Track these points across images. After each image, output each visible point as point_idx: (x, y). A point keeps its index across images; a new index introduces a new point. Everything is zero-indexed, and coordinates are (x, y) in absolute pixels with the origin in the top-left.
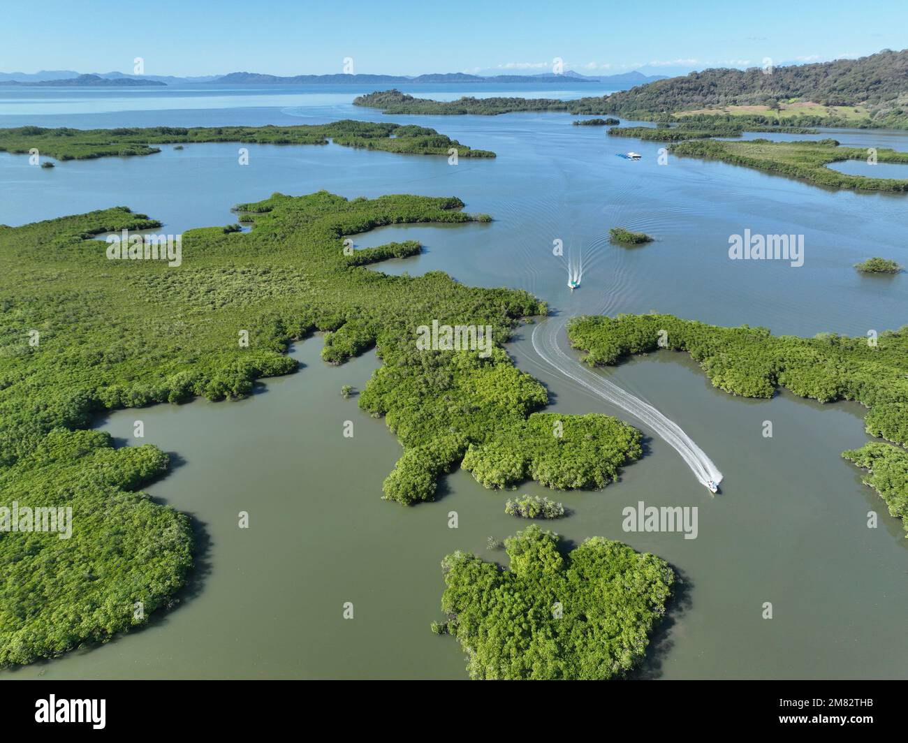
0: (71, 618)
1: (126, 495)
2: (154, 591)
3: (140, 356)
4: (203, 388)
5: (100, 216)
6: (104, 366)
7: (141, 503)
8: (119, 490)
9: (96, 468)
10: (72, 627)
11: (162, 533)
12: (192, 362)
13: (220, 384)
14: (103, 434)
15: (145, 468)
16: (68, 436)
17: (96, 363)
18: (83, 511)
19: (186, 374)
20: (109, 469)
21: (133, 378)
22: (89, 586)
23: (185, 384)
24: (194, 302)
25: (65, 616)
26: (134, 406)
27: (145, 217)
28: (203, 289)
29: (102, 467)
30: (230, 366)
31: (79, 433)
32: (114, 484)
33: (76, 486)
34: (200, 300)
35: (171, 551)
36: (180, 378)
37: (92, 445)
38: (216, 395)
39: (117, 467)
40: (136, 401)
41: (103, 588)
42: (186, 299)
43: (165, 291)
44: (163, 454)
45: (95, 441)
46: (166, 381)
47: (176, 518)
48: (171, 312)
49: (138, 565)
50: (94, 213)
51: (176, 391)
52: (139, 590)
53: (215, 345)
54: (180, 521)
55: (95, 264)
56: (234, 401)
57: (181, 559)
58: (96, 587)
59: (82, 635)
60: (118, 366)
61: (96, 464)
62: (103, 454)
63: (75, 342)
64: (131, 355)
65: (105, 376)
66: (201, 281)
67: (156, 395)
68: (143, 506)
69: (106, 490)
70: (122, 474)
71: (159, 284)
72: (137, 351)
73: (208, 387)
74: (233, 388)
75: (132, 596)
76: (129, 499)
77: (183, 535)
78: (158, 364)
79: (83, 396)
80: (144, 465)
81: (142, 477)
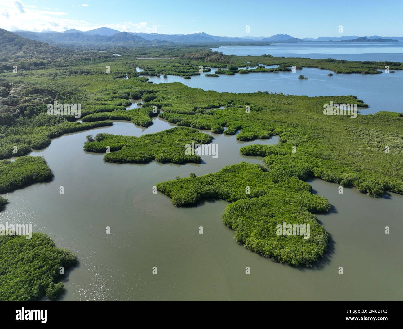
0: (274, 246)
1: (308, 213)
2: (304, 256)
3: (336, 160)
4: (358, 185)
5: (343, 98)
6: (320, 159)
7: (313, 219)
8: (307, 210)
9: (302, 197)
10: (273, 250)
11: (316, 235)
12: (358, 171)
13: (367, 186)
14: (309, 185)
15: (319, 206)
16: (297, 181)
17: (318, 157)
18: (291, 211)
19: (352, 175)
20: (306, 200)
21: (329, 168)
22: (283, 239)
23: (351, 179)
24: (370, 145)
25: (272, 244)
26: (325, 180)
27: (362, 102)
28: (377, 140)
29: (304, 198)
30: (376, 180)
31: (301, 181)
32: (306, 207)
33: (293, 201)
34: (373, 145)
35: (316, 245)
36: (349, 176)
37: (304, 188)
38: (363, 190)
39: (309, 201)
40: (327, 178)
41: (287, 243)
42: (366, 142)
43: (358, 136)
44: (329, 204)
45: (306, 187)
46: (343, 175)
47: (324, 233)
48: (357, 146)
49: (302, 242)
50: (341, 96)
51: (345, 180)
52: (299, 252)
53: (372, 167)
54: (325, 235)
55: (333, 118)
56: (370, 196)
57: (319, 250)
58: (285, 241)
59: (275, 254)
60: (325, 161)
61: (302, 196)
62: (306, 193)
63: (313, 146)
64: (332, 159)
65: (319, 163)
66: (377, 136)
67: (336, 179)
68: (313, 221)
69: (302, 207)
70: (310, 204)
71: (356, 132)
72: (335, 158)
73: (361, 185)
74: (373, 190)
75: (296, 252)
76: (309, 216)
77: (324, 241)
78: (342, 167)
79: (308, 168)
80: (320, 205)
81: (317, 210)
